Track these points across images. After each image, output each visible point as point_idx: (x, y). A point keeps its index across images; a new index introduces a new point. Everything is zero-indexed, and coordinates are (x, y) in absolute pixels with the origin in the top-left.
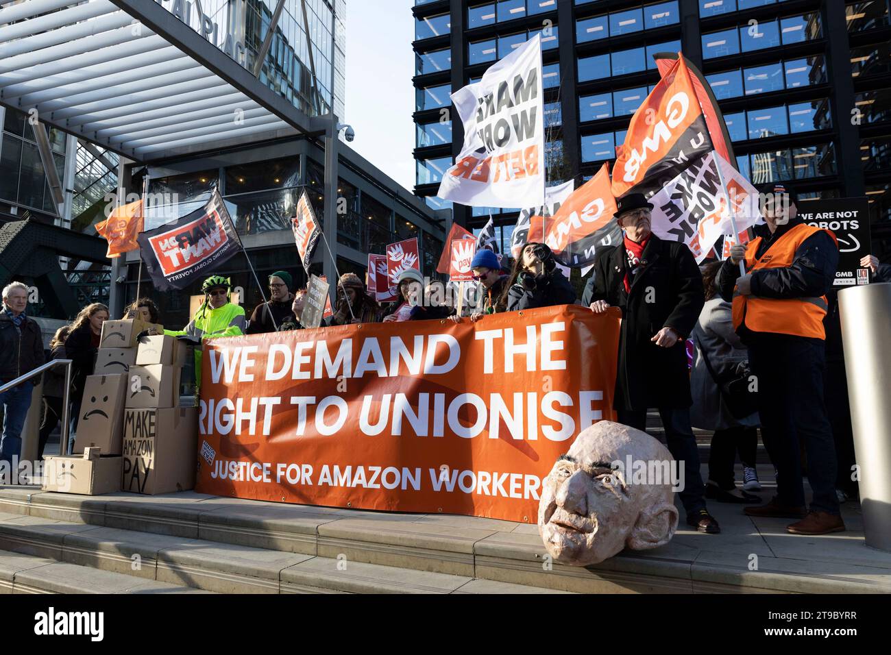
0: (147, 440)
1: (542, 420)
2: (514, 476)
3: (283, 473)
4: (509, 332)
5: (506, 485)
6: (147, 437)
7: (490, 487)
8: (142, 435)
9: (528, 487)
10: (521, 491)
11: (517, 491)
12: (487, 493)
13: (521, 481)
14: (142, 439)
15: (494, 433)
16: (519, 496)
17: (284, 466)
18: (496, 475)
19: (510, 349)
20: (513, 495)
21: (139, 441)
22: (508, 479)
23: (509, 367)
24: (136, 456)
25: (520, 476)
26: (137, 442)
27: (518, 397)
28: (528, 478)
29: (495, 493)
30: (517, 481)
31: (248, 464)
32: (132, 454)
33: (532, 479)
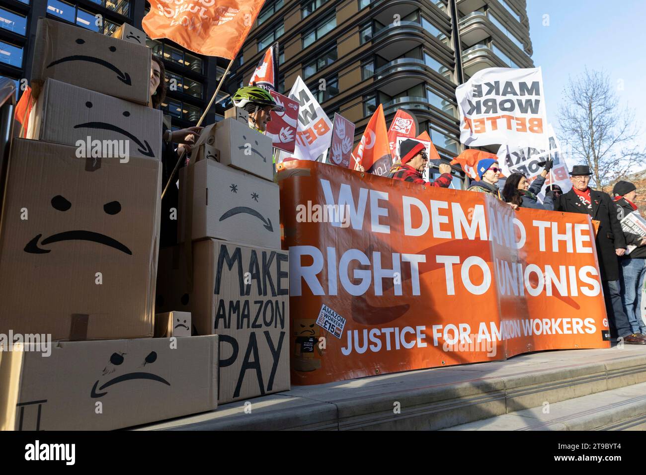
0: (274, 300)
1: (580, 283)
2: (565, 320)
3: (440, 335)
4: (555, 225)
5: (561, 326)
6: (274, 294)
7: (551, 328)
8: (262, 291)
9: (575, 326)
10: (571, 329)
11: (568, 329)
12: (549, 333)
13: (571, 323)
14: (265, 299)
15: (549, 293)
16: (570, 332)
17: (440, 327)
18: (553, 320)
19: (556, 237)
20: (566, 332)
21: (256, 302)
22: (562, 322)
23: (556, 249)
24: (252, 330)
25: (569, 320)
26: (251, 304)
27: (562, 269)
28: (574, 320)
29: (554, 333)
30: (568, 323)
31: (397, 329)
32: (240, 326)
33: (577, 321)
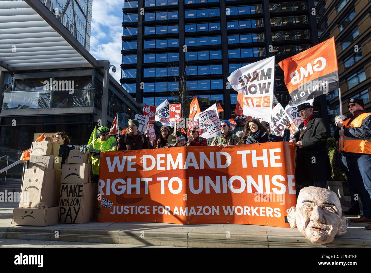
0: (77, 198)
1: (272, 186)
2: (261, 208)
4: (254, 152)
5: (258, 211)
6: (77, 197)
7: (250, 212)
8: (73, 196)
9: (268, 212)
10: (265, 213)
11: (263, 213)
12: (249, 214)
13: (265, 210)
14: (74, 198)
15: (250, 191)
16: (264, 215)
17: (157, 206)
18: (252, 208)
19: (255, 159)
20: (261, 215)
21: (71, 199)
22: (259, 209)
23: (255, 165)
24: (69, 206)
25: (264, 208)
26: (70, 199)
27: (260, 177)
28: (267, 208)
29: (253, 215)
30: (263, 210)
31: (136, 207)
32: (66, 205)
33: (269, 209)
